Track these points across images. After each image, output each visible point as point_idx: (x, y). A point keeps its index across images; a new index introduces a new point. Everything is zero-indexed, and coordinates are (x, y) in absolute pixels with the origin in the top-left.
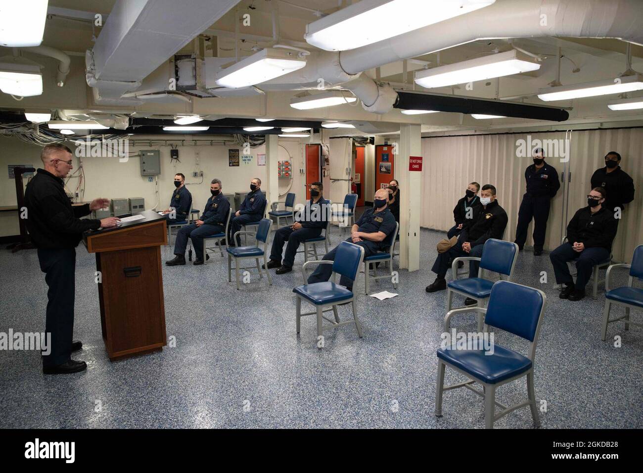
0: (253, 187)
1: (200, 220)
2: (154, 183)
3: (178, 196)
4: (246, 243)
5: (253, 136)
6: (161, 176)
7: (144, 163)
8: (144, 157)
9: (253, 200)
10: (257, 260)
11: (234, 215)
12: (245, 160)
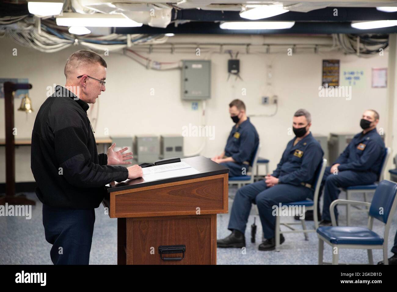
0: (365, 124)
1: (273, 175)
2: (199, 112)
3: (237, 135)
4: (347, 220)
5: (366, 37)
6: (210, 101)
7: (186, 80)
8: (187, 71)
9: (362, 147)
10: (370, 252)
11: (328, 172)
12: (349, 78)
